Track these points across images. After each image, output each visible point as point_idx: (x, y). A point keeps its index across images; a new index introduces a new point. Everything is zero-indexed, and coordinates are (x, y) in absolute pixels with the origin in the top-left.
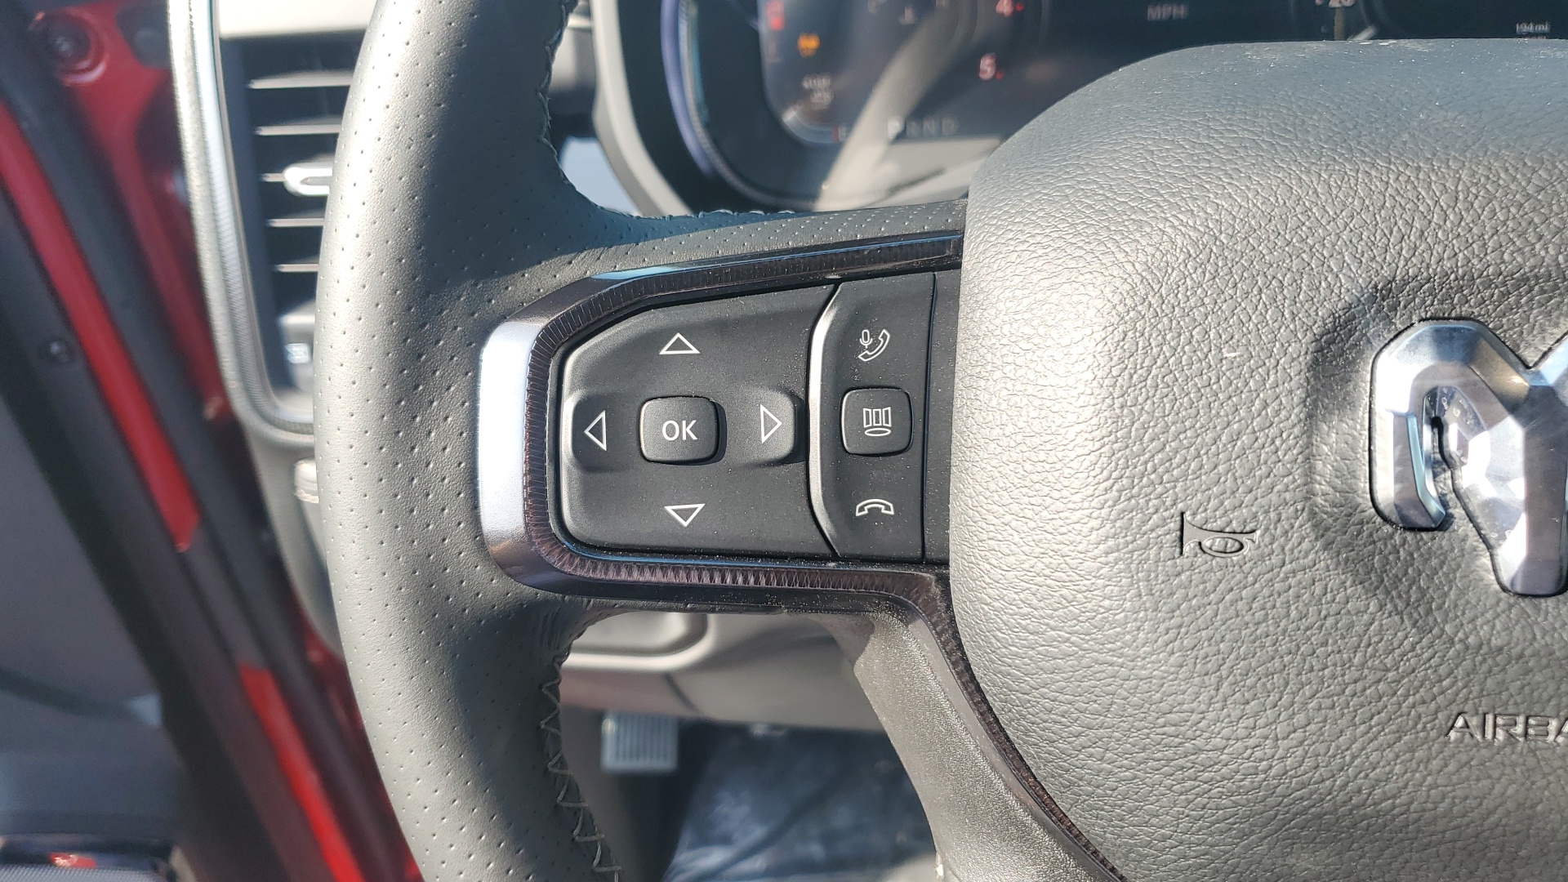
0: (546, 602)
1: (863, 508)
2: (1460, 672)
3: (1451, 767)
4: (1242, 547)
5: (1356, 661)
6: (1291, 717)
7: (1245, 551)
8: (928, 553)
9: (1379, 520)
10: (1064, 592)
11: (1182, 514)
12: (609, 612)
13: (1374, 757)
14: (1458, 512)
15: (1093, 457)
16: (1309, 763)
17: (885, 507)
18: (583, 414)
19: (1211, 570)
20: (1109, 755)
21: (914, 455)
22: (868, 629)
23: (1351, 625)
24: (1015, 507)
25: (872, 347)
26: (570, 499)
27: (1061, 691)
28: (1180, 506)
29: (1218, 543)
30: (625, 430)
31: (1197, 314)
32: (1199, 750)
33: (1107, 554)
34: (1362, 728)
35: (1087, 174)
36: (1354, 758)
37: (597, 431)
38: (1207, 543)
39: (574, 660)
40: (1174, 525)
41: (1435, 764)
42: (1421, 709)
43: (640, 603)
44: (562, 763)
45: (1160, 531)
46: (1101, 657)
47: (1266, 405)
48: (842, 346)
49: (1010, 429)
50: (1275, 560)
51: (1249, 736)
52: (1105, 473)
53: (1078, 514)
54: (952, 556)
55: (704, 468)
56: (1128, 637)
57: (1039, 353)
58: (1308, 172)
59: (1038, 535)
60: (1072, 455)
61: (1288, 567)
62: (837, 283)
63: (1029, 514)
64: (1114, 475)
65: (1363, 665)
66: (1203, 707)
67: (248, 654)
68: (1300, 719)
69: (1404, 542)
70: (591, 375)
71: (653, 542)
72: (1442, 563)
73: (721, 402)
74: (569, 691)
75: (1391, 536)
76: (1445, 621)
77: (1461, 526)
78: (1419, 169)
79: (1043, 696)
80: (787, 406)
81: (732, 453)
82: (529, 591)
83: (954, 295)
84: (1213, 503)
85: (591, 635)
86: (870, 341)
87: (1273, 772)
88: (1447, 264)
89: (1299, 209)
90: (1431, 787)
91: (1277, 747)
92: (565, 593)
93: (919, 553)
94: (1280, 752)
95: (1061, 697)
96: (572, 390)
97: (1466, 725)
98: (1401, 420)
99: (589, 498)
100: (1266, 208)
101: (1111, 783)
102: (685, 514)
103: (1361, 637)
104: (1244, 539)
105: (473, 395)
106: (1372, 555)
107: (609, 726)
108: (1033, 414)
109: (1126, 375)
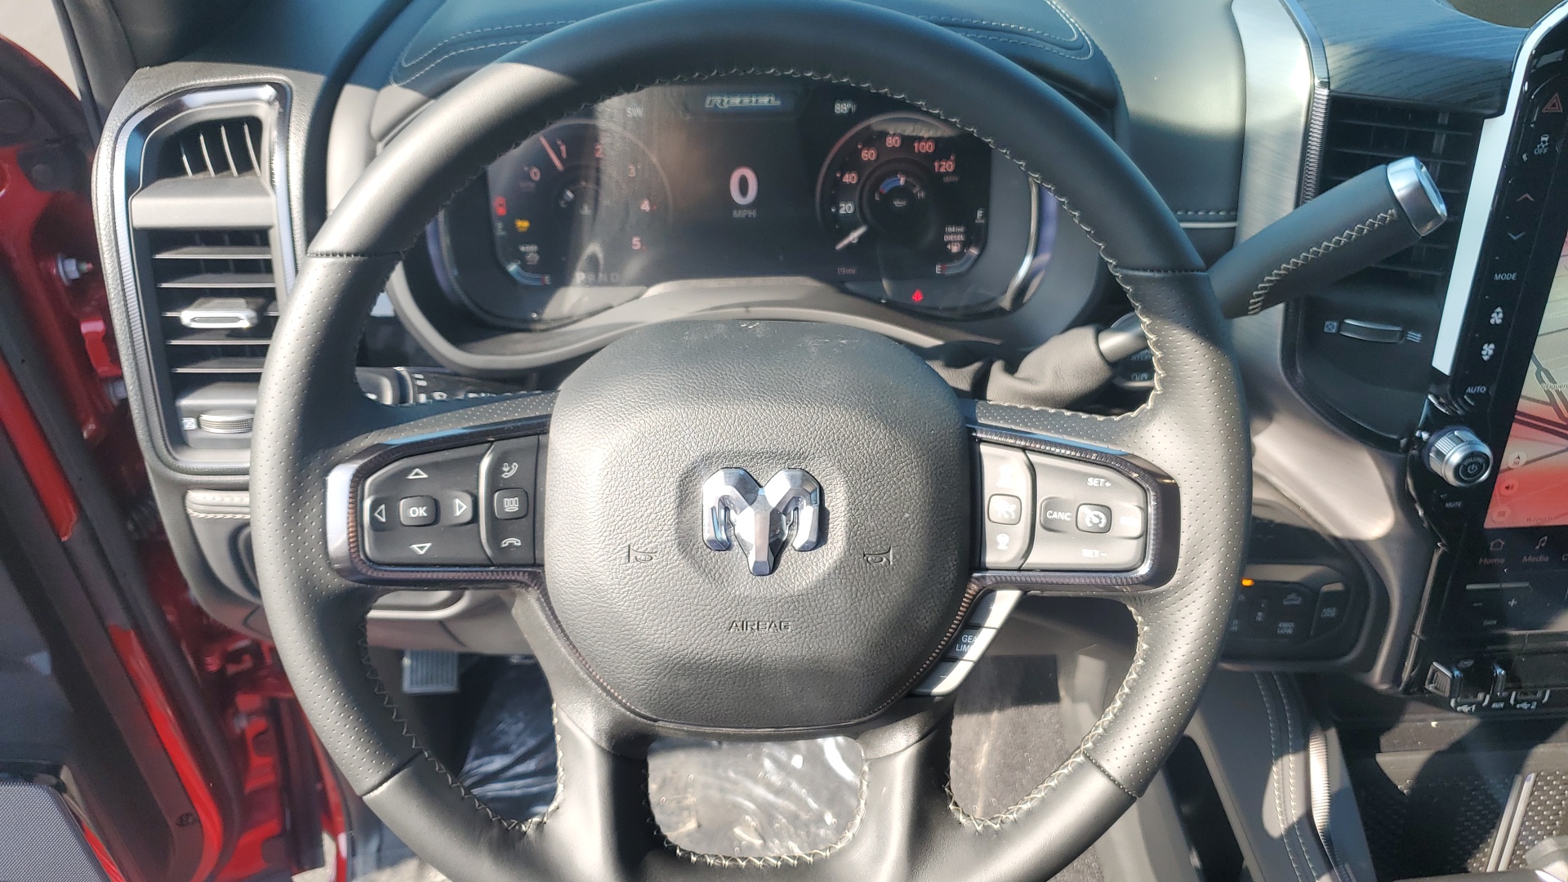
0: (359, 588)
1: (505, 543)
2: (733, 605)
3: (731, 643)
4: (652, 558)
5: (695, 603)
6: (671, 626)
7: (653, 560)
8: (537, 561)
9: (705, 547)
10: (585, 578)
11: (629, 546)
12: (389, 591)
13: (703, 640)
14: (736, 543)
15: (595, 523)
16: (679, 643)
17: (516, 542)
18: (374, 507)
19: (640, 568)
20: (606, 644)
21: (529, 520)
22: (514, 595)
23: (693, 589)
24: (567, 543)
25: (509, 471)
26: (369, 543)
27: (586, 619)
28: (628, 543)
29: (643, 558)
30: (392, 512)
31: (636, 465)
32: (638, 640)
33: (601, 562)
34: (698, 629)
35: (599, 400)
36: (695, 641)
37: (380, 514)
38: (638, 557)
39: (373, 614)
40: (626, 550)
41: (725, 641)
42: (719, 620)
43: (402, 588)
44: (369, 659)
45: (621, 552)
46: (599, 604)
47: (661, 502)
48: (495, 471)
49: (566, 510)
50: (664, 563)
51: (655, 634)
52: (600, 530)
53: (590, 546)
54: (546, 563)
55: (429, 527)
56: (609, 596)
57: (576, 478)
58: (681, 408)
59: (576, 554)
60: (588, 522)
61: (669, 566)
62: (492, 442)
63: (573, 546)
64: (603, 530)
65: (697, 605)
66: (638, 623)
67: (117, 618)
68: (674, 626)
69: (714, 555)
70: (377, 489)
71: (408, 561)
72: (729, 563)
73: (438, 498)
74: (373, 636)
75: (710, 553)
76: (728, 586)
77: (736, 547)
78: (722, 408)
79: (580, 621)
80: (469, 499)
81: (445, 520)
82: (351, 583)
83: (546, 446)
84: (641, 541)
85: (381, 601)
86: (508, 469)
87: (665, 648)
88: (730, 447)
89: (676, 424)
90: (724, 651)
91: (666, 638)
92: (367, 584)
93: (533, 561)
94: (667, 640)
95: (587, 621)
96: (369, 496)
97: (737, 626)
98: (713, 509)
99: (377, 542)
100: (663, 423)
101: (608, 656)
102: (422, 548)
103: (697, 593)
104: (652, 555)
105: (324, 498)
106: (702, 561)
107: (407, 661)
108: (574, 504)
109: (608, 489)
